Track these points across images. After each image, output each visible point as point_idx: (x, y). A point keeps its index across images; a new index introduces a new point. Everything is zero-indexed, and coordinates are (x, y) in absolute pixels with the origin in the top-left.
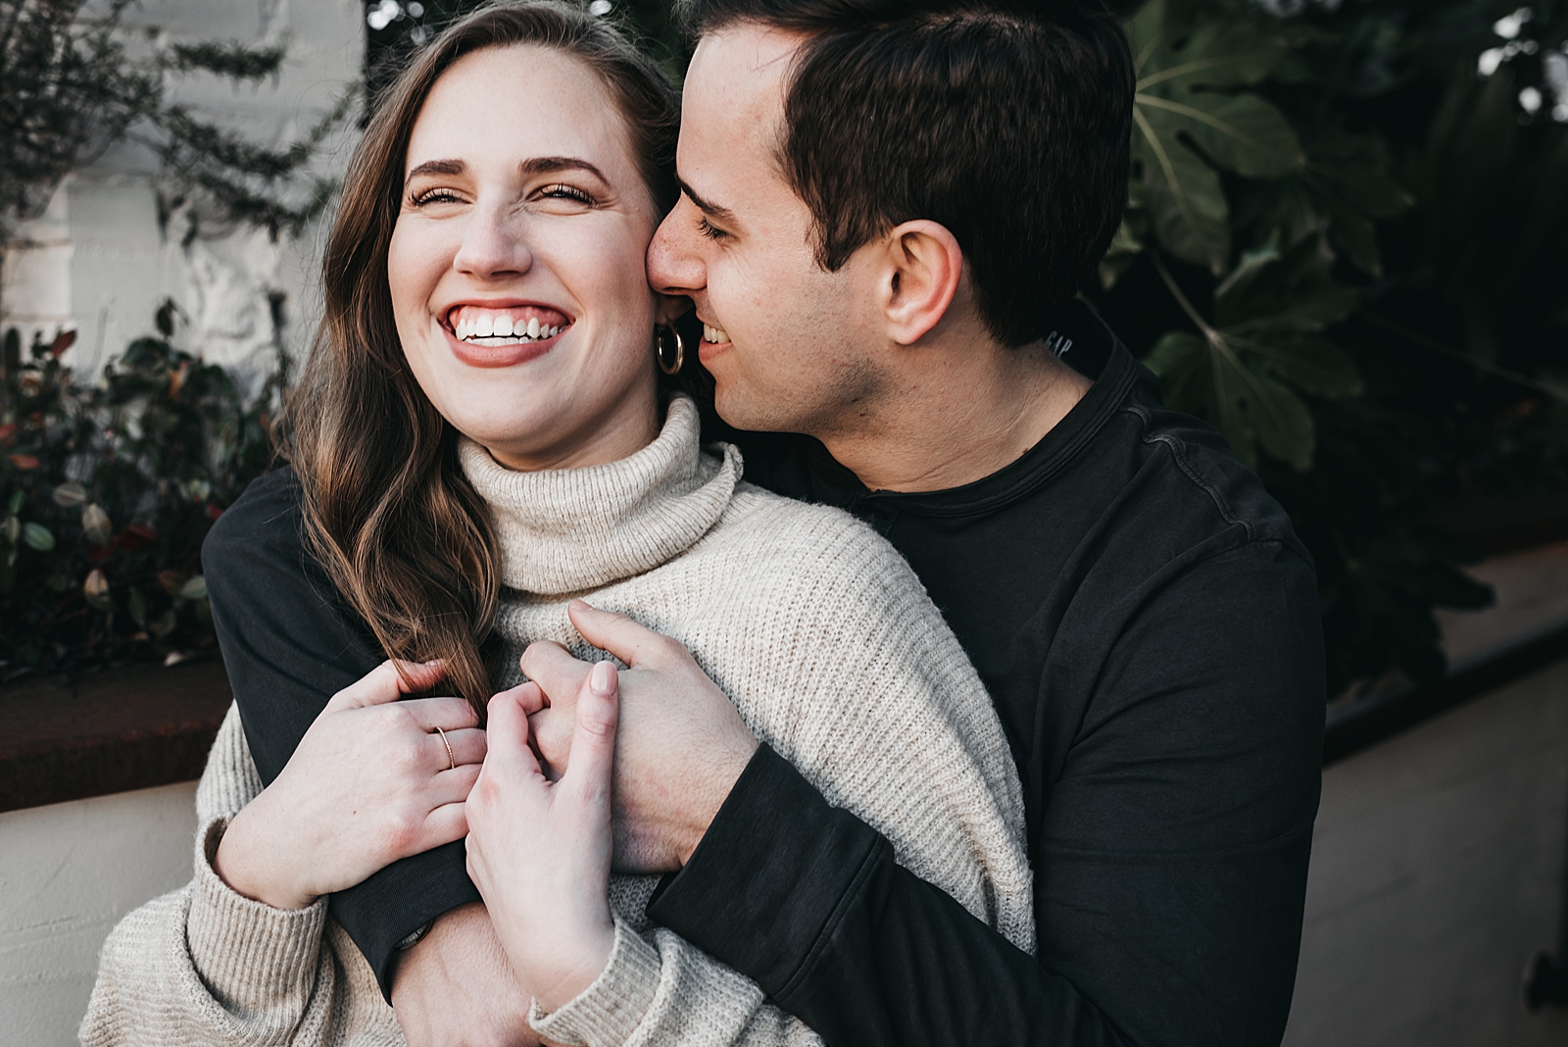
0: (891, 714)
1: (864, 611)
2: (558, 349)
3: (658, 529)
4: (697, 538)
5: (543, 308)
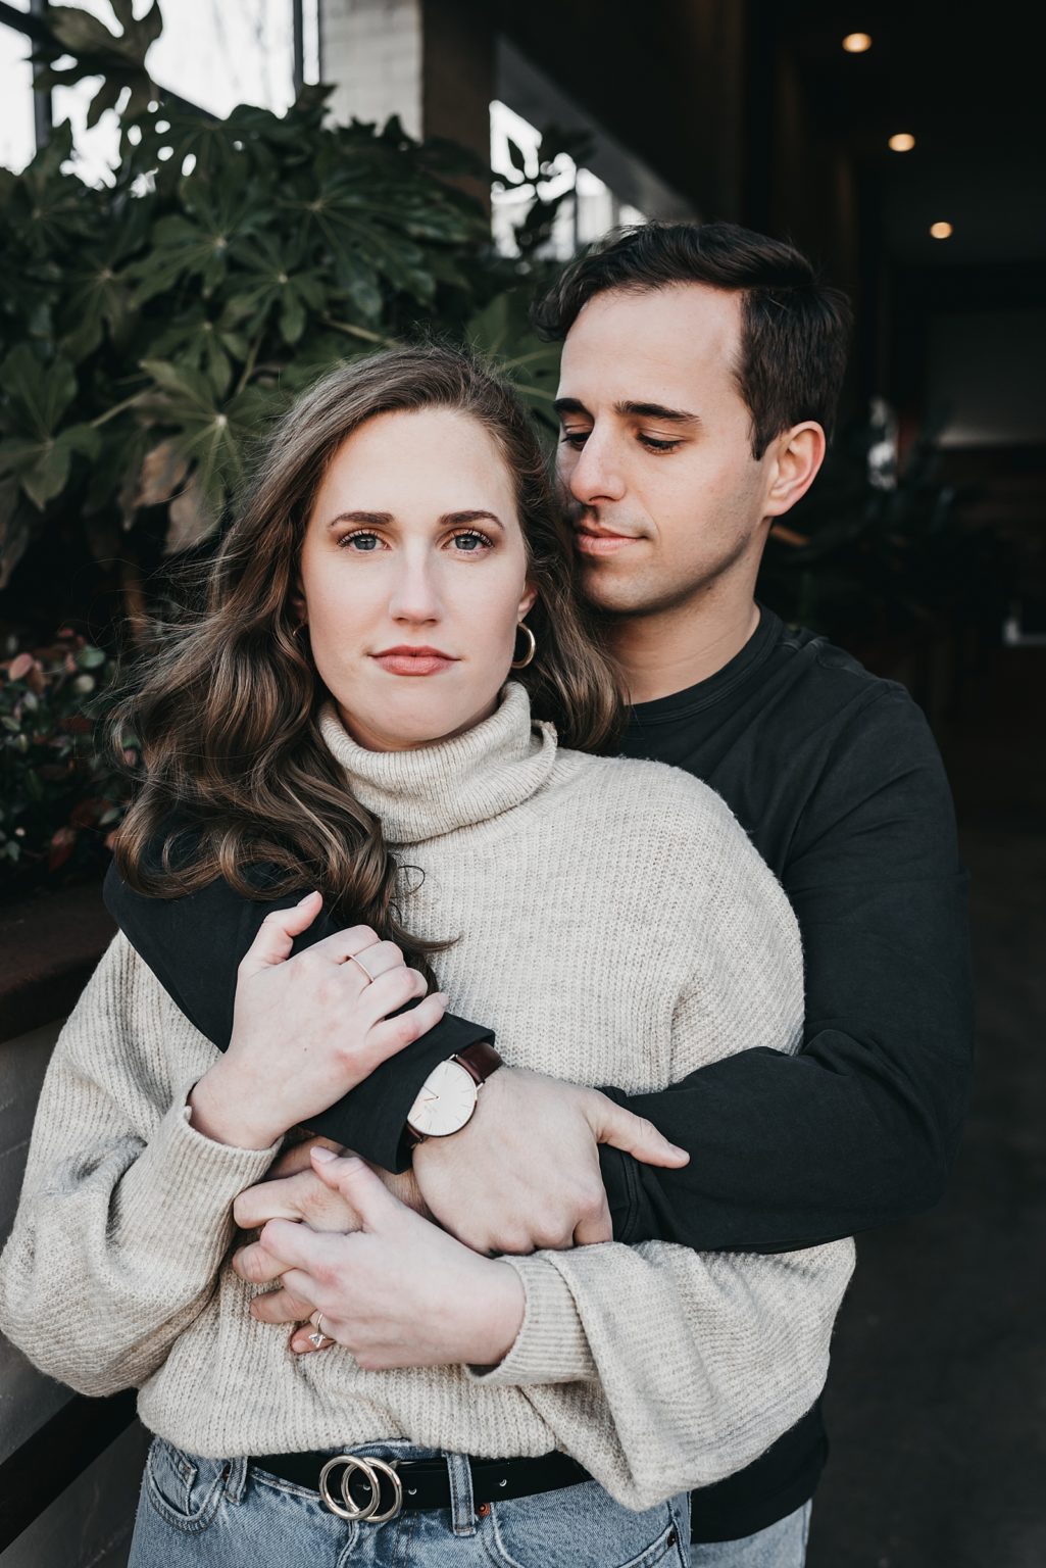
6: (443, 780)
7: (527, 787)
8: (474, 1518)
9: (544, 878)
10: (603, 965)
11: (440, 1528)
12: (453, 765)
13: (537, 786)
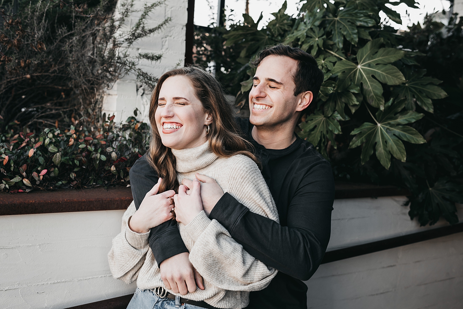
0: (246, 191)
3: (205, 160)
8: (179, 304)
11: (173, 305)
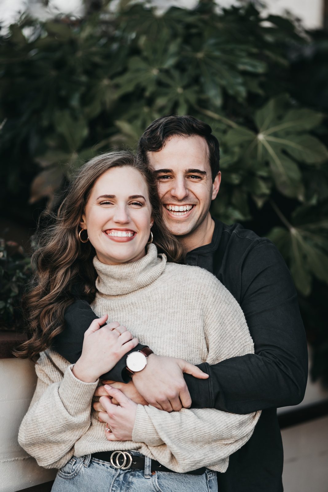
1: (212, 290)
2: (134, 239)
4: (159, 275)
5: (131, 231)
6: (133, 274)
7: (159, 273)
8: (150, 473)
9: (166, 300)
10: (184, 324)
11: (141, 475)
12: (135, 269)
13: (161, 272)
